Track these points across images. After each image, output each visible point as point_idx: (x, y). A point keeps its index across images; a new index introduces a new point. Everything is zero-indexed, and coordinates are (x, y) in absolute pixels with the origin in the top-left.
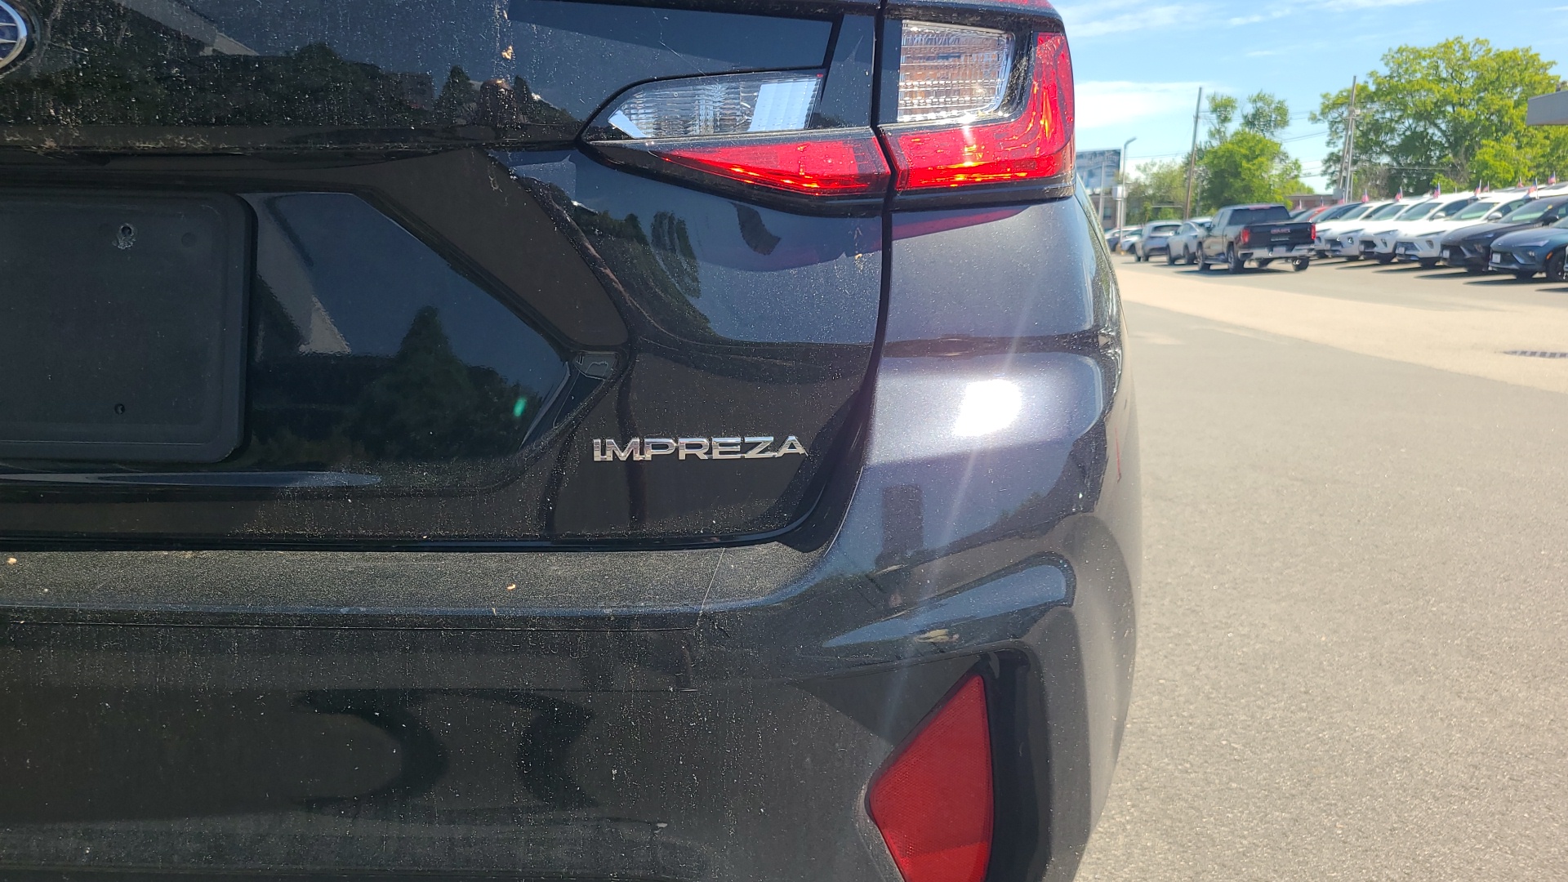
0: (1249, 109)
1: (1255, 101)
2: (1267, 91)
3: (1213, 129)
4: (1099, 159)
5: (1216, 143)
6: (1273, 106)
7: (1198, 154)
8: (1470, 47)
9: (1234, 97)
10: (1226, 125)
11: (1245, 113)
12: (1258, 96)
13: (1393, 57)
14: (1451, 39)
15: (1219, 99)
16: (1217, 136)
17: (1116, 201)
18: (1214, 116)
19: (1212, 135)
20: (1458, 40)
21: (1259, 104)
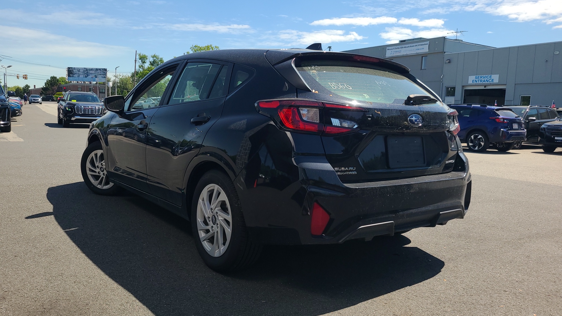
0: (152, 60)
1: (153, 57)
2: (157, 54)
3: (140, 65)
4: (99, 71)
5: (141, 70)
6: (159, 59)
7: (136, 73)
8: (214, 48)
9: (147, 55)
10: (145, 64)
11: (150, 61)
12: (154, 55)
13: (193, 48)
14: (209, 45)
15: (141, 55)
16: (142, 67)
17: (109, 87)
18: (140, 60)
19: (140, 67)
20: (211, 46)
21: (155, 58)
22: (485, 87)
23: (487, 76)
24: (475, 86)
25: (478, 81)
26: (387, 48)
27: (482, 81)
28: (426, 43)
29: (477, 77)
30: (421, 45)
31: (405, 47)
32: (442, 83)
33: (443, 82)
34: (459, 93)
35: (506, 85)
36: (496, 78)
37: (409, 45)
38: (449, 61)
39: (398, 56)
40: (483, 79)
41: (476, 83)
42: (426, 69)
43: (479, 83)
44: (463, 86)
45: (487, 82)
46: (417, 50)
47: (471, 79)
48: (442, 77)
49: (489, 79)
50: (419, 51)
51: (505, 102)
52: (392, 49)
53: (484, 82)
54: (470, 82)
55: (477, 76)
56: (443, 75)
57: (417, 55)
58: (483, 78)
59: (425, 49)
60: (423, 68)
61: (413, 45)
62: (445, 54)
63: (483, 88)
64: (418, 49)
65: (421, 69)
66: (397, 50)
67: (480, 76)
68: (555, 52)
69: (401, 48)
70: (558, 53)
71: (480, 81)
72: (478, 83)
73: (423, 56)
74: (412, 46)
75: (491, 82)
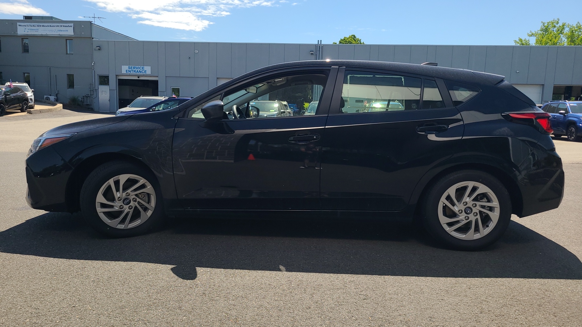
22: (138, 78)
23: (140, 67)
24: (129, 75)
25: (131, 71)
26: (18, 24)
27: (136, 72)
28: (70, 25)
29: (130, 68)
30: (64, 26)
31: (44, 26)
32: (93, 71)
33: (94, 69)
34: (113, 82)
35: (158, 76)
36: (148, 70)
37: (49, 24)
38: (99, 48)
39: (35, 35)
40: (136, 70)
41: (130, 73)
42: (73, 54)
43: (133, 73)
44: (117, 76)
45: (140, 73)
46: (59, 31)
47: (125, 69)
48: (93, 64)
49: (142, 70)
50: (62, 33)
51: (159, 92)
52: (26, 26)
53: (137, 73)
54: (124, 72)
55: (130, 66)
56: (93, 62)
57: (60, 37)
58: (136, 68)
59: (70, 32)
60: (68, 53)
61: (53, 24)
62: (93, 40)
63: (136, 78)
64: (61, 31)
65: (67, 54)
66: (33, 28)
67: (133, 66)
68: (196, 51)
69: (38, 26)
70: (197, 52)
71: (133, 71)
72: (131, 73)
73: (68, 39)
74: (53, 26)
75: (144, 73)
